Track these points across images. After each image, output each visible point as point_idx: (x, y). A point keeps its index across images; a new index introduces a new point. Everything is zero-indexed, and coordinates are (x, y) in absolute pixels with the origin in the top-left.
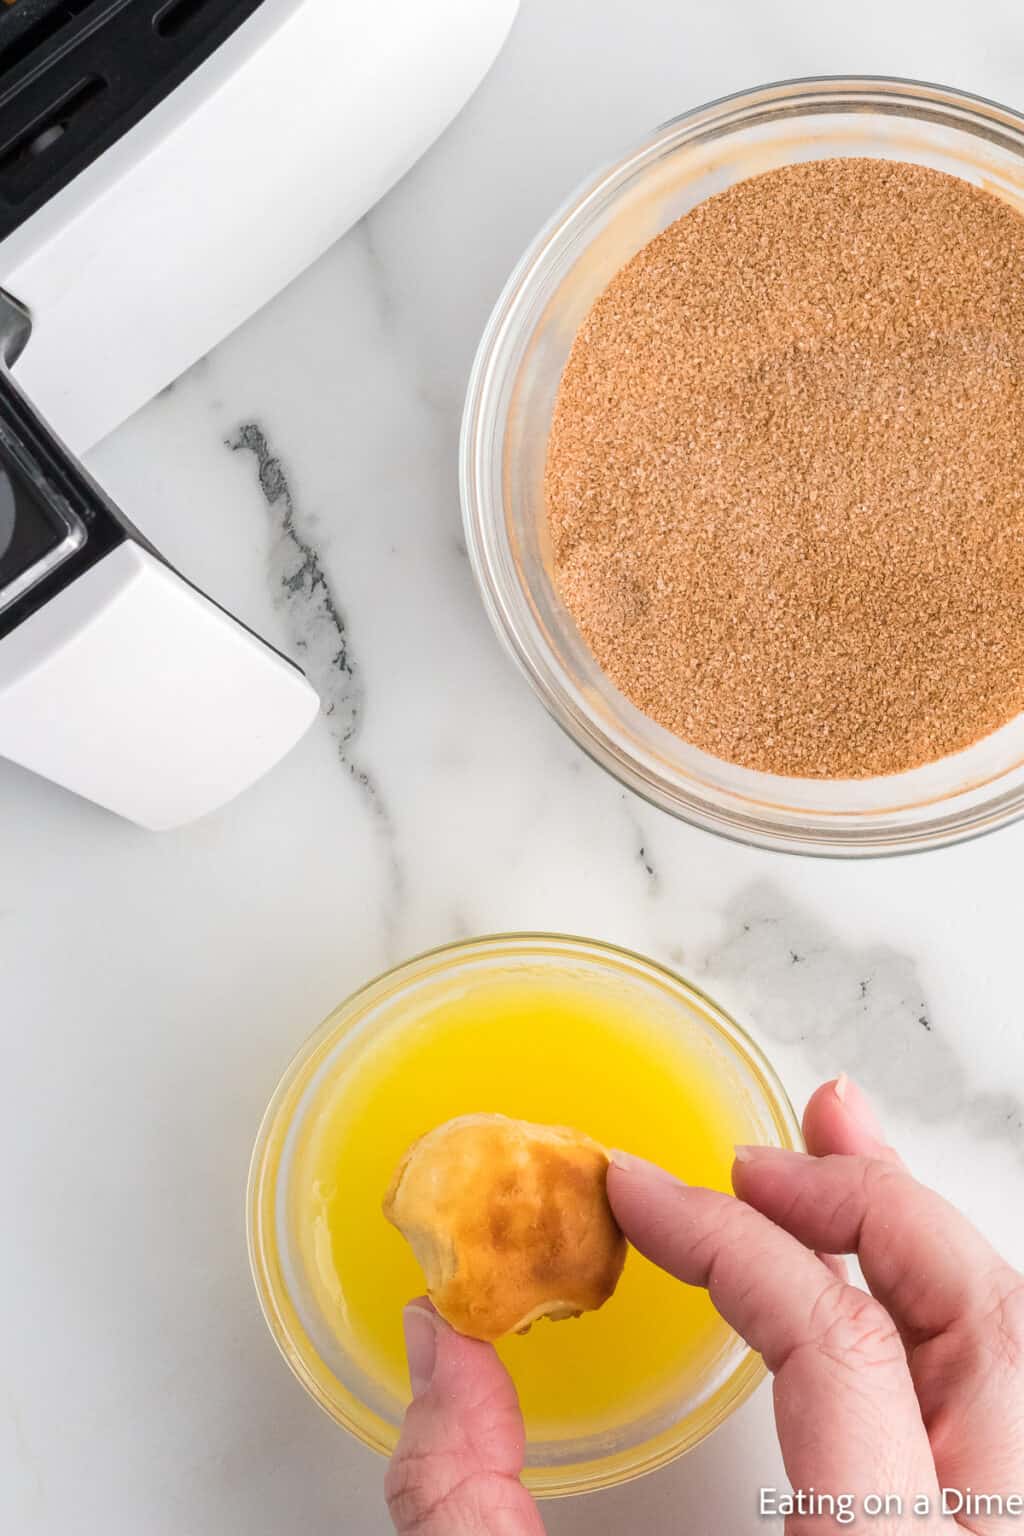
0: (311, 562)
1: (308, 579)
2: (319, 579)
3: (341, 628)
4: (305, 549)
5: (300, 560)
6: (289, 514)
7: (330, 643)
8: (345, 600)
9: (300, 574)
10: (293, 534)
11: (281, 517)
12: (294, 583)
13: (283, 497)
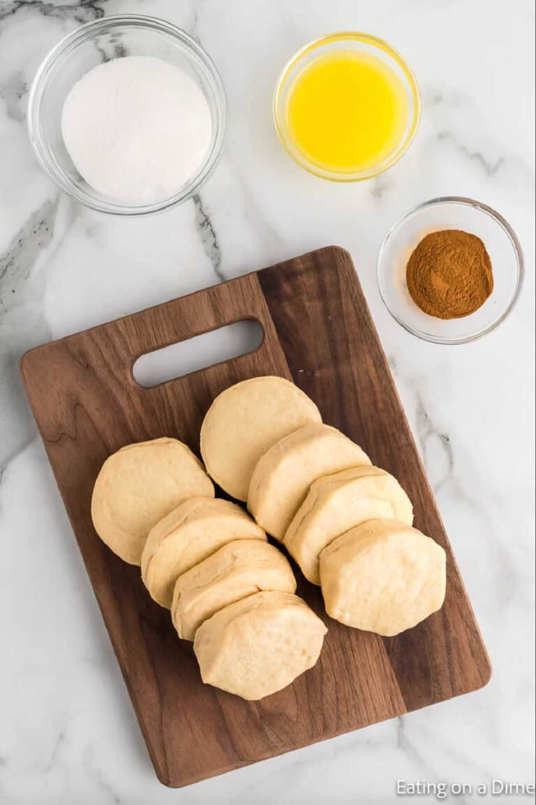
0: (207, 219)
1: (206, 224)
2: (209, 224)
3: (215, 236)
4: (205, 216)
5: (204, 218)
6: (201, 206)
7: (212, 241)
8: (216, 228)
9: (204, 223)
10: (202, 212)
11: (199, 208)
12: (203, 225)
13: (199, 203)
